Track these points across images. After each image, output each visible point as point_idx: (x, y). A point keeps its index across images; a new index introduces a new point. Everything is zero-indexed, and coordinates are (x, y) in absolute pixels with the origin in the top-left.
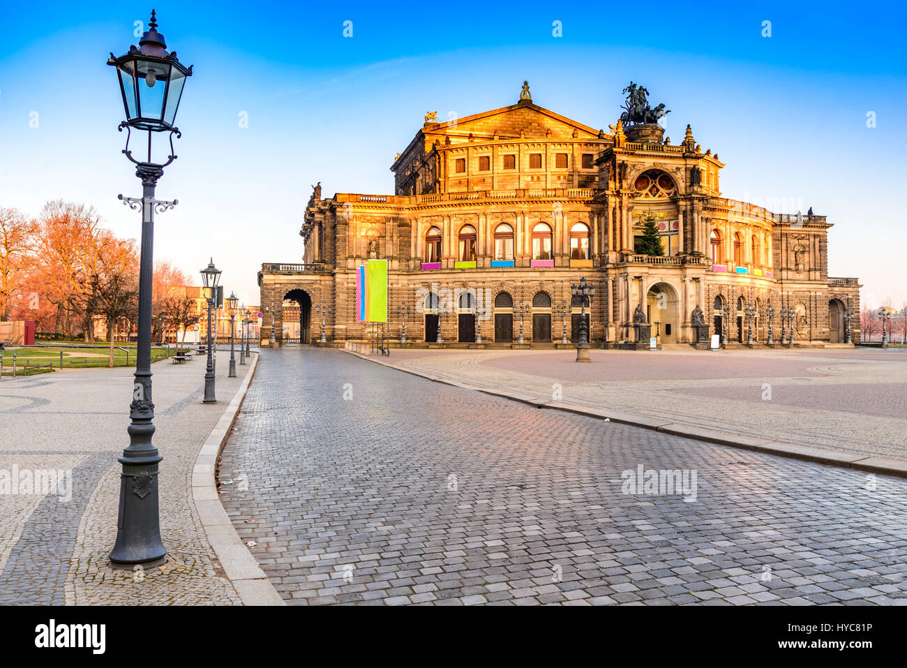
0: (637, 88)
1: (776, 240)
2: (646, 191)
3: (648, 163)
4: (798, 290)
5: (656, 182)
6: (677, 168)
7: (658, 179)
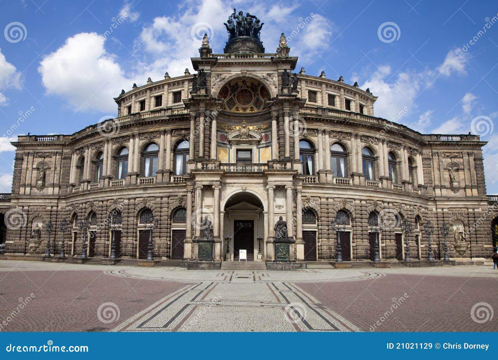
0: (245, 15)
1: (426, 159)
2: (251, 104)
3: (235, 72)
4: (453, 206)
5: (258, 94)
6: (268, 74)
7: (259, 92)
